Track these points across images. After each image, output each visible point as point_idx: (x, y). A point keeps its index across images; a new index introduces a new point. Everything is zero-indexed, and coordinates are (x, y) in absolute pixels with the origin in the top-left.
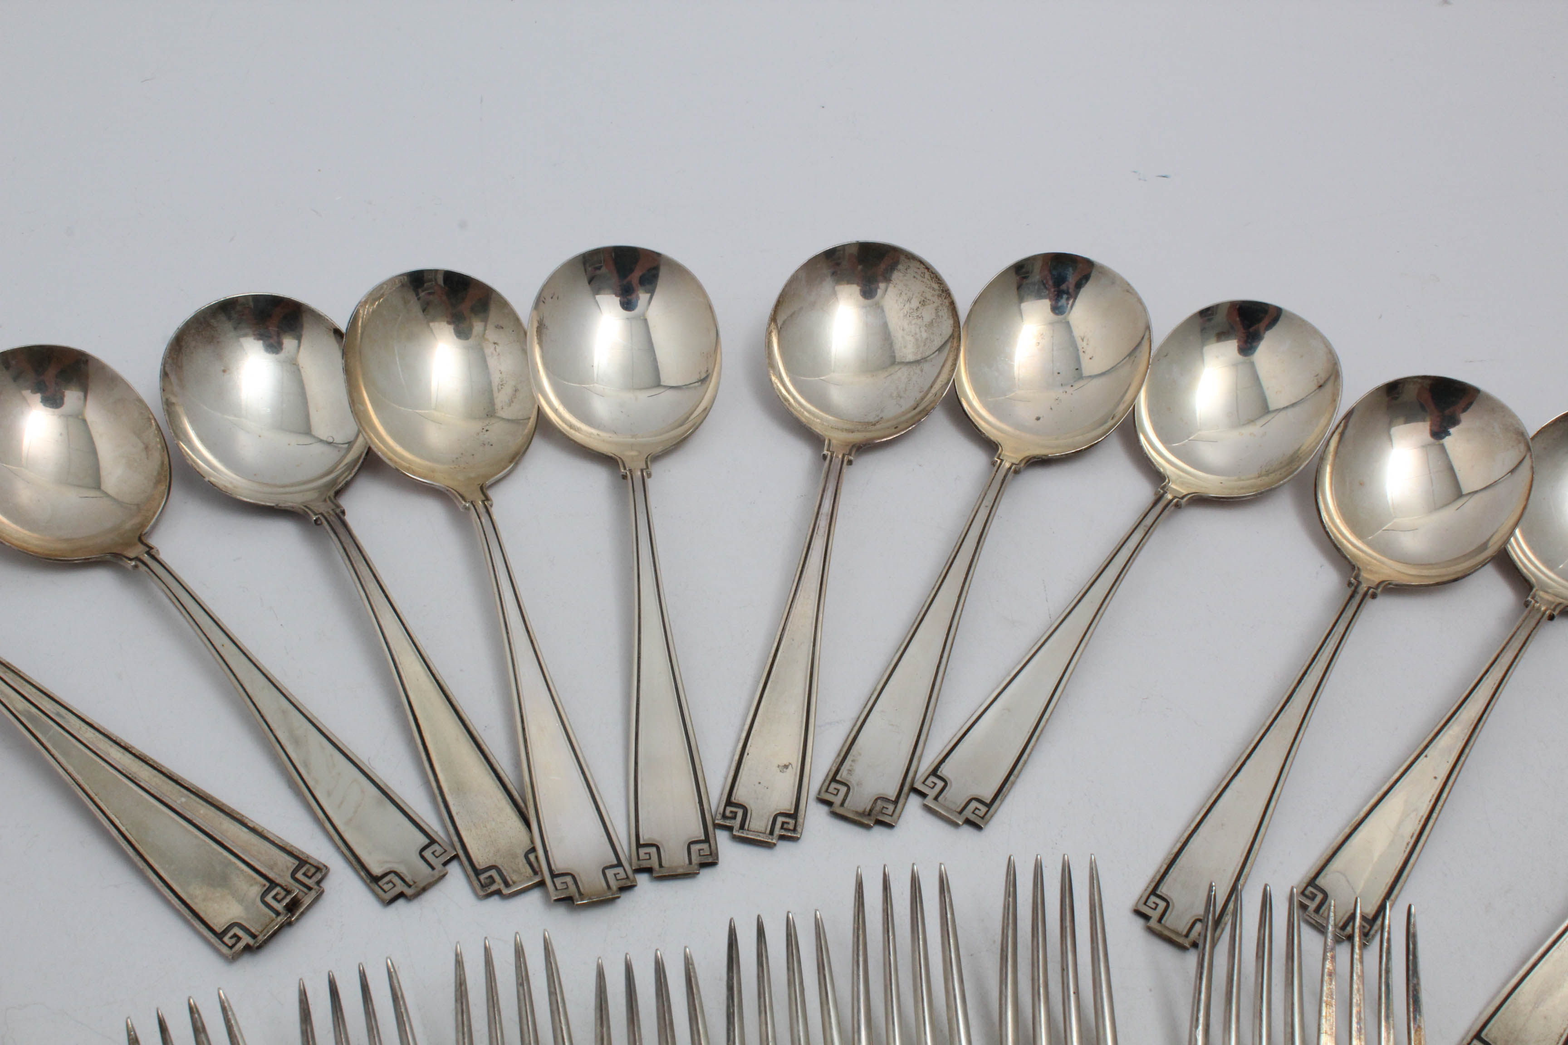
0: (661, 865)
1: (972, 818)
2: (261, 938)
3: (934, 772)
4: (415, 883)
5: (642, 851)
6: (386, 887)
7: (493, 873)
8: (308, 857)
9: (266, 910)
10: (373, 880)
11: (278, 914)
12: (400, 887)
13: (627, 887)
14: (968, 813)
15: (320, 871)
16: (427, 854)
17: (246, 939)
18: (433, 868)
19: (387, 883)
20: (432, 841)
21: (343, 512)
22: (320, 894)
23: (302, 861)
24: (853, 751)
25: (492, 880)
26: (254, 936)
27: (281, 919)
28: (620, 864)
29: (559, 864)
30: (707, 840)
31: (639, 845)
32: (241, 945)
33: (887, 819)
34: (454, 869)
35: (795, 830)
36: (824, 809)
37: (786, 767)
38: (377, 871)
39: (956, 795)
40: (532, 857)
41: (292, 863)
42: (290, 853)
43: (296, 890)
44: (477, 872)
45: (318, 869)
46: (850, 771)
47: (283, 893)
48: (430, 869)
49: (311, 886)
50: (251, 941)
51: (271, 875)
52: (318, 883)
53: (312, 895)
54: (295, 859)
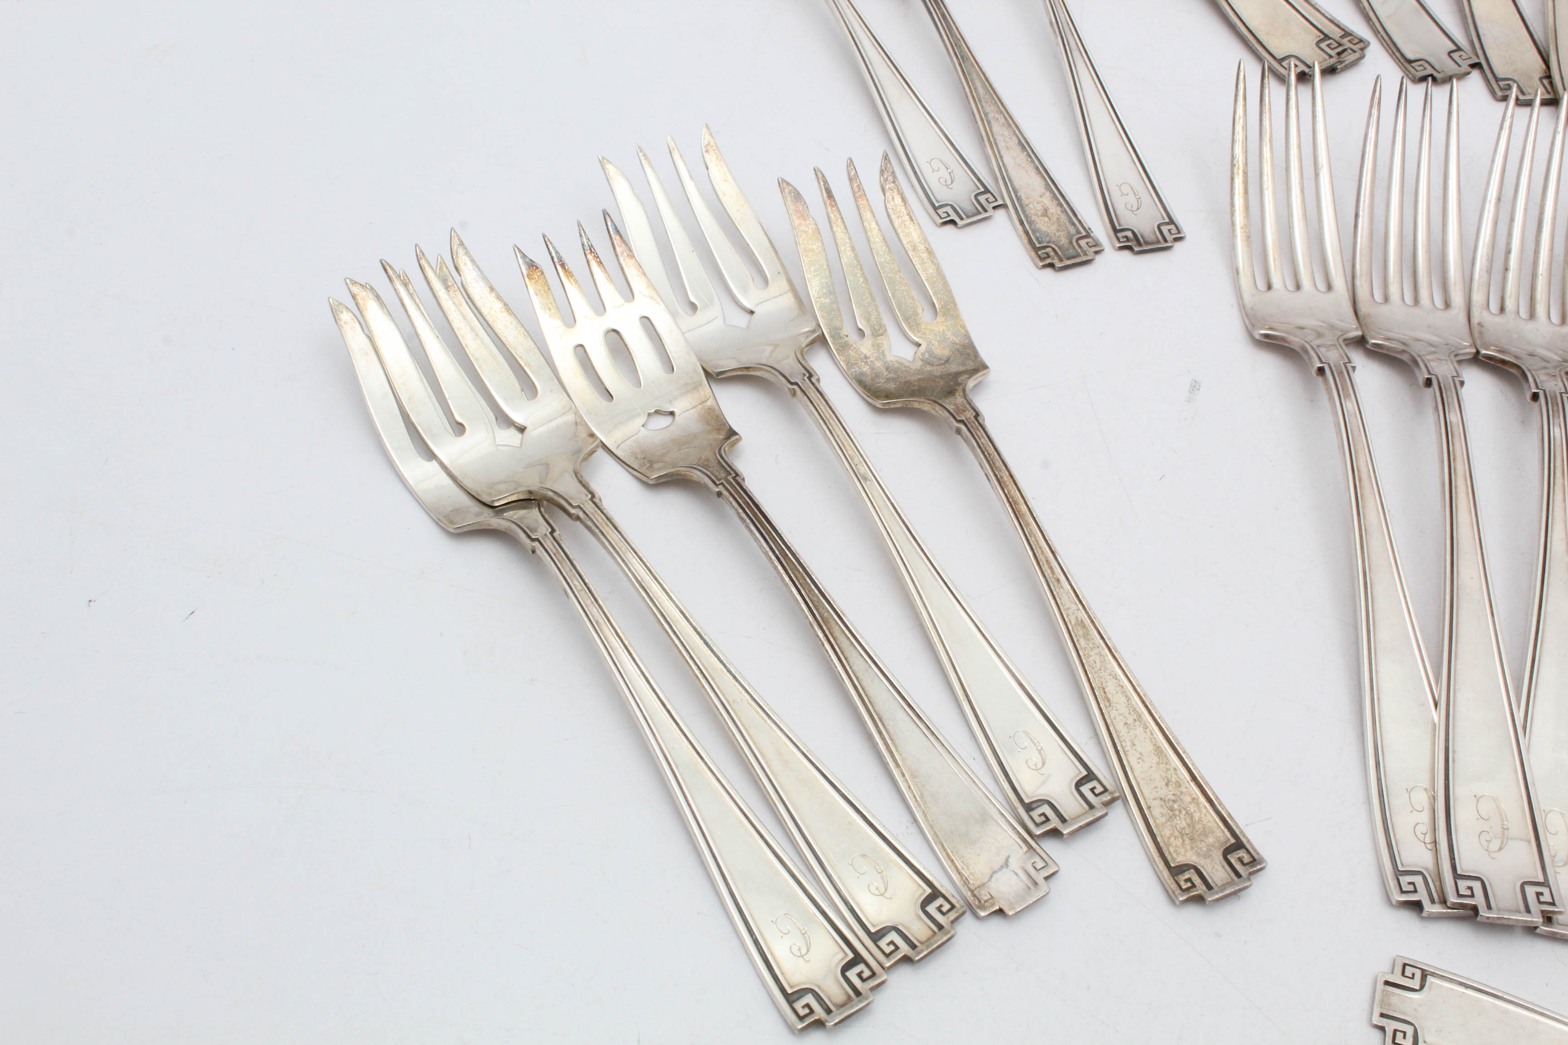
4: (1443, 71)
6: (1418, 68)
7: (1511, 85)
8: (1352, 31)
9: (1321, 52)
10: (1405, 62)
11: (1331, 57)
12: (1429, 73)
15: (1362, 43)
16: (1455, 56)
17: (1302, 67)
18: (1459, 66)
19: (1419, 66)
20: (1460, 50)
22: (1362, 57)
23: (1347, 34)
25: (1509, 88)
27: (1333, 61)
38: (1410, 56)
40: (1544, 83)
41: (1340, 31)
42: (1338, 26)
43: (1345, 47)
44: (1496, 80)
45: (1359, 40)
47: (1336, 45)
48: (1457, 66)
49: (1355, 50)
50: (1306, 69)
51: (1325, 31)
52: (1362, 49)
53: (1357, 55)
54: (1343, 30)
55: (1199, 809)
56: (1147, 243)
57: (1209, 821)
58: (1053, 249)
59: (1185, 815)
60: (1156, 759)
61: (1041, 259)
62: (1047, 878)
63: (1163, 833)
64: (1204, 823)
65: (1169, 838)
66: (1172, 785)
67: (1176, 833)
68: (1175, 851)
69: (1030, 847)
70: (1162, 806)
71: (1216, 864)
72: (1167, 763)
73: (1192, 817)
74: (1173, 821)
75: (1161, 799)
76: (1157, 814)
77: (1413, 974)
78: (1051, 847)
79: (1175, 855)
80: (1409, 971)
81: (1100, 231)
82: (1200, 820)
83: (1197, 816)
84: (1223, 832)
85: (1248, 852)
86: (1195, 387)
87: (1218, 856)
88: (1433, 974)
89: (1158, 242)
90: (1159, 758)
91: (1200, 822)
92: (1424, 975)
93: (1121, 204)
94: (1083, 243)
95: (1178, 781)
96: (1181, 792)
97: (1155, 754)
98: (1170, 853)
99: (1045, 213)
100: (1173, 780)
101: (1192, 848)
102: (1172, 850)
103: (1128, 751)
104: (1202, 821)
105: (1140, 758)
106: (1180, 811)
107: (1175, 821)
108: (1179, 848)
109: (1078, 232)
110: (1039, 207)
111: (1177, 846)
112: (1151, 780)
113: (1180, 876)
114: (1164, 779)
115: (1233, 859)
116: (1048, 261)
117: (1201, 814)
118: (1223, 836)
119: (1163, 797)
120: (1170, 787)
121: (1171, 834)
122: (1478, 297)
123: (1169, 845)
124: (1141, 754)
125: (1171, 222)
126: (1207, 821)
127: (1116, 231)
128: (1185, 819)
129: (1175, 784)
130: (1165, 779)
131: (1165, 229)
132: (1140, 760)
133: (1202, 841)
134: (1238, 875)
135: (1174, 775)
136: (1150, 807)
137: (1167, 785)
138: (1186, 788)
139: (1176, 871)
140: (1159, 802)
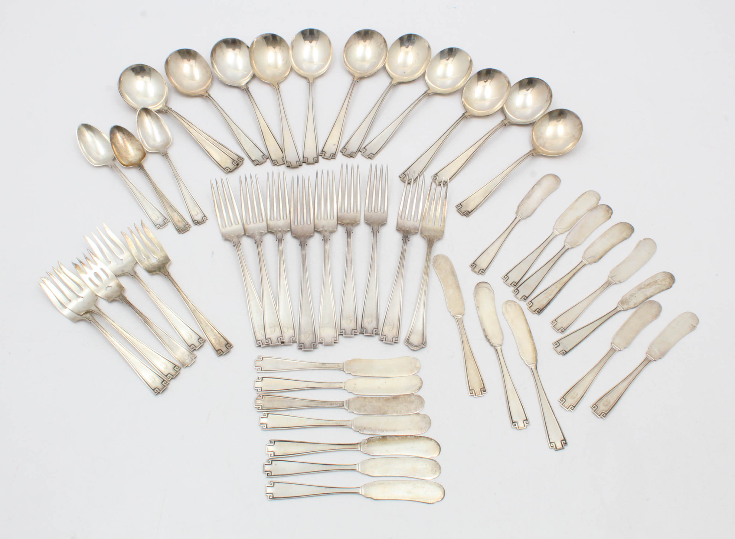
0: (307, 162)
1: (370, 157)
2: (232, 170)
3: (364, 148)
4: (261, 162)
5: (304, 159)
7: (275, 161)
8: (241, 156)
9: (233, 165)
10: (253, 161)
11: (235, 166)
12: (258, 163)
13: (300, 165)
14: (369, 156)
15: (243, 159)
16: (263, 157)
17: (229, 170)
19: (255, 162)
20: (264, 155)
21: (248, 88)
22: (243, 163)
23: (239, 157)
24: (349, 142)
25: (275, 162)
26: (231, 169)
27: (236, 167)
28: (300, 161)
29: (288, 160)
30: (317, 158)
31: (304, 158)
32: (228, 171)
33: (353, 156)
34: (268, 160)
35: (334, 157)
36: (341, 153)
37: (335, 145)
38: (253, 159)
39: (368, 152)
40: (283, 159)
41: (237, 157)
42: (237, 156)
43: (238, 162)
44: (272, 161)
45: (242, 159)
46: (347, 147)
47: (236, 162)
48: (264, 160)
49: (241, 161)
50: (230, 170)
51: (234, 159)
52: (243, 161)
53: (241, 163)
54: (239, 156)
55: (221, 338)
56: (200, 223)
58: (181, 230)
61: (179, 232)
62: (195, 358)
63: (214, 345)
65: (216, 345)
69: (191, 353)
71: (224, 348)
74: (216, 342)
76: (213, 342)
78: (195, 352)
80: (260, 358)
81: (191, 222)
83: (220, 340)
85: (230, 344)
86: (213, 253)
87: (224, 346)
89: (202, 222)
90: (212, 331)
92: (263, 358)
93: (194, 213)
94: (187, 226)
98: (216, 348)
99: (178, 221)
101: (220, 346)
103: (206, 331)
105: (209, 332)
106: (217, 340)
109: (186, 224)
110: (177, 220)
112: (211, 335)
115: (227, 346)
116: (180, 232)
118: (225, 342)
120: (215, 336)
122: (269, 218)
125: (205, 216)
127: (193, 221)
131: (203, 218)
133: (221, 344)
134: (228, 349)
135: (215, 333)
138: (218, 335)
139: (217, 351)
140: (213, 339)
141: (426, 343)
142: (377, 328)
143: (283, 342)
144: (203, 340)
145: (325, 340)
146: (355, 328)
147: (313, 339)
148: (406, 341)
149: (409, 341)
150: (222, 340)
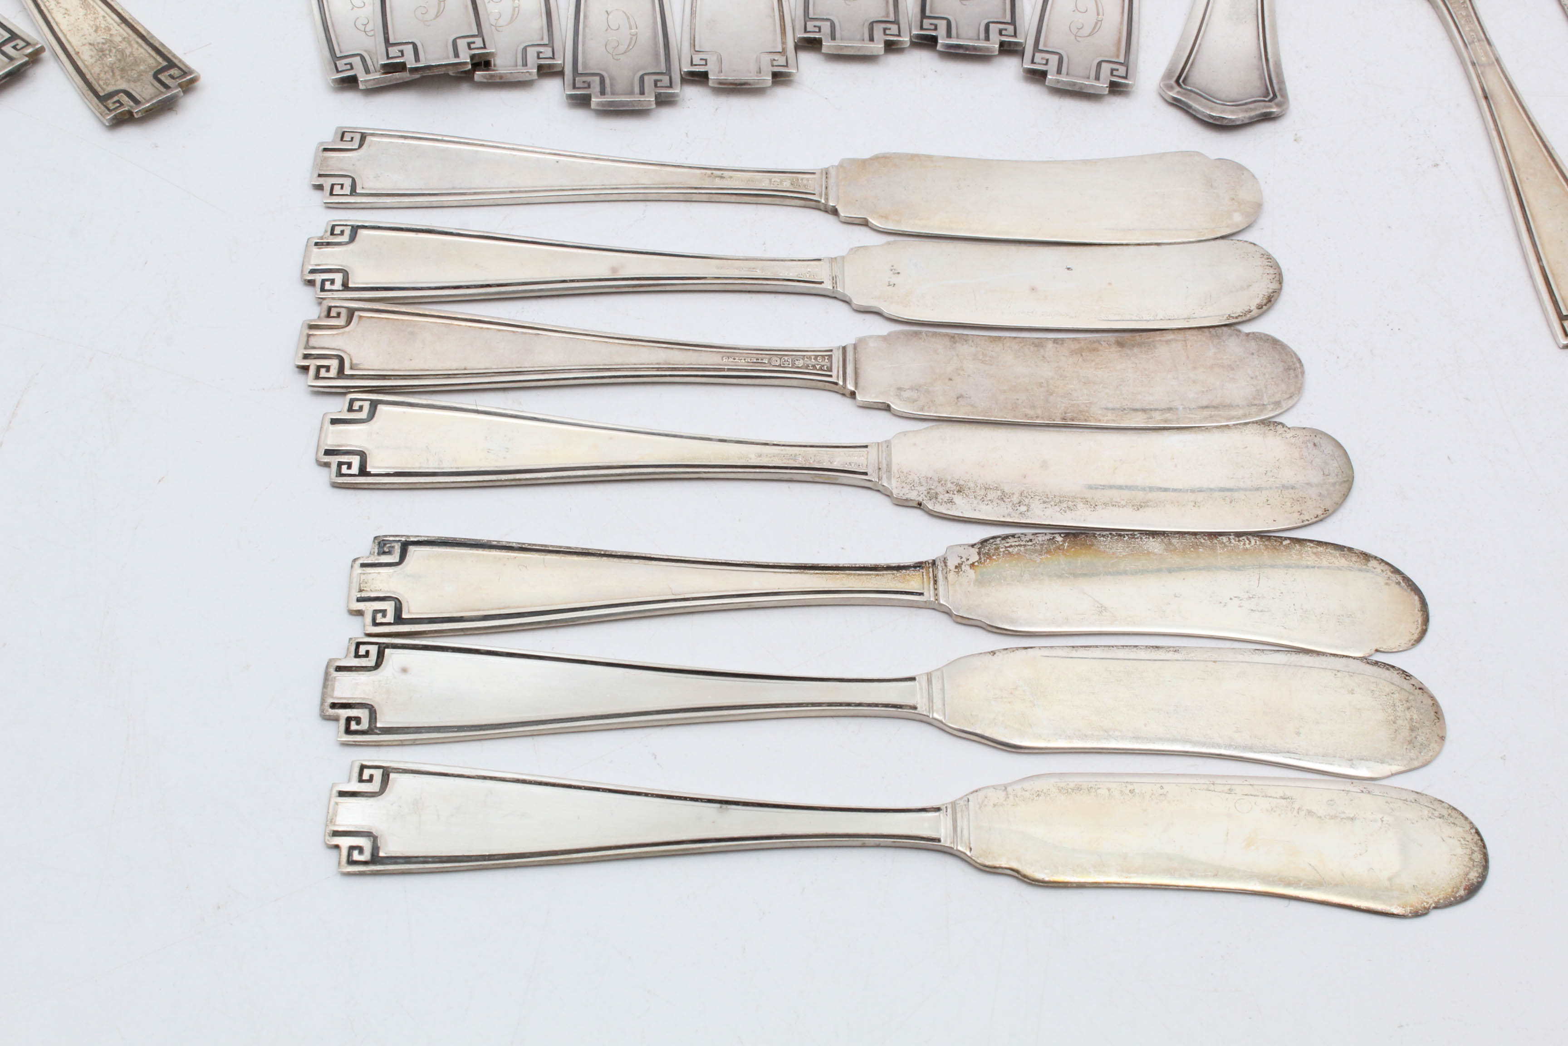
55: (131, 45)
57: (141, 53)
59: (116, 53)
60: (82, 11)
63: (93, 71)
64: (136, 55)
65: (99, 74)
66: (101, 30)
67: (107, 69)
68: (106, 84)
70: (91, 50)
71: (146, 84)
72: (95, 13)
73: (123, 54)
74: (102, 59)
75: (90, 44)
76: (86, 57)
77: (352, 138)
79: (104, 87)
80: (348, 137)
82: (132, 53)
83: (128, 51)
84: (155, 59)
85: (179, 68)
87: (149, 77)
88: (372, 135)
90: (86, 10)
91: (131, 56)
92: (363, 137)
95: (107, 26)
96: (111, 35)
97: (81, 7)
98: (99, 85)
100: (103, 26)
101: (122, 77)
102: (101, 83)
103: (52, 9)
104: (133, 54)
105: (66, 13)
106: (110, 51)
107: (105, 59)
108: (109, 80)
111: (107, 79)
112: (78, 30)
113: (109, 101)
114: (92, 27)
115: (163, 77)
117: (132, 49)
118: (155, 61)
119: (92, 42)
120: (99, 33)
121: (101, 71)
123: (99, 80)
124: (66, 9)
126: (139, 53)
128: (116, 56)
129: (104, 29)
130: (94, 27)
132: (65, 16)
133: (132, 70)
134: (169, 93)
135: (103, 22)
136: (79, 53)
137: (96, 31)
138: (117, 30)
139: (103, 96)
140: (87, 47)
141: (1284, 96)
142: (1008, 19)
143: (482, 62)
144: (28, 44)
145: (720, 61)
146: (888, 15)
147: (657, 54)
148: (1172, 82)
149: (1190, 80)
150: (141, 51)
